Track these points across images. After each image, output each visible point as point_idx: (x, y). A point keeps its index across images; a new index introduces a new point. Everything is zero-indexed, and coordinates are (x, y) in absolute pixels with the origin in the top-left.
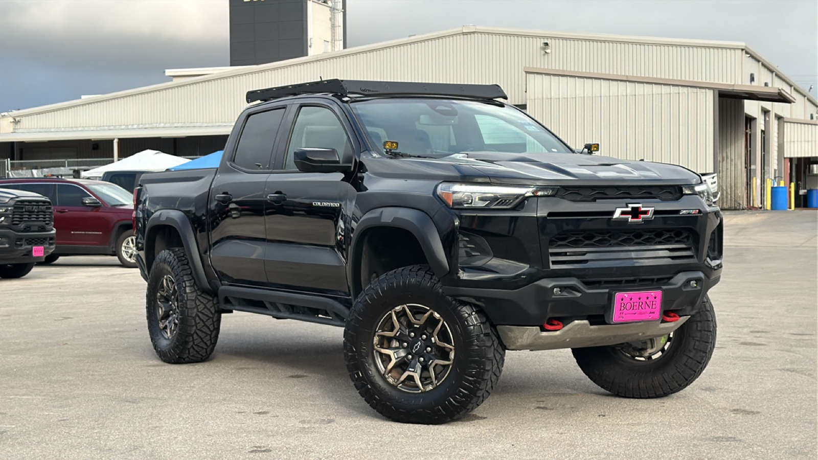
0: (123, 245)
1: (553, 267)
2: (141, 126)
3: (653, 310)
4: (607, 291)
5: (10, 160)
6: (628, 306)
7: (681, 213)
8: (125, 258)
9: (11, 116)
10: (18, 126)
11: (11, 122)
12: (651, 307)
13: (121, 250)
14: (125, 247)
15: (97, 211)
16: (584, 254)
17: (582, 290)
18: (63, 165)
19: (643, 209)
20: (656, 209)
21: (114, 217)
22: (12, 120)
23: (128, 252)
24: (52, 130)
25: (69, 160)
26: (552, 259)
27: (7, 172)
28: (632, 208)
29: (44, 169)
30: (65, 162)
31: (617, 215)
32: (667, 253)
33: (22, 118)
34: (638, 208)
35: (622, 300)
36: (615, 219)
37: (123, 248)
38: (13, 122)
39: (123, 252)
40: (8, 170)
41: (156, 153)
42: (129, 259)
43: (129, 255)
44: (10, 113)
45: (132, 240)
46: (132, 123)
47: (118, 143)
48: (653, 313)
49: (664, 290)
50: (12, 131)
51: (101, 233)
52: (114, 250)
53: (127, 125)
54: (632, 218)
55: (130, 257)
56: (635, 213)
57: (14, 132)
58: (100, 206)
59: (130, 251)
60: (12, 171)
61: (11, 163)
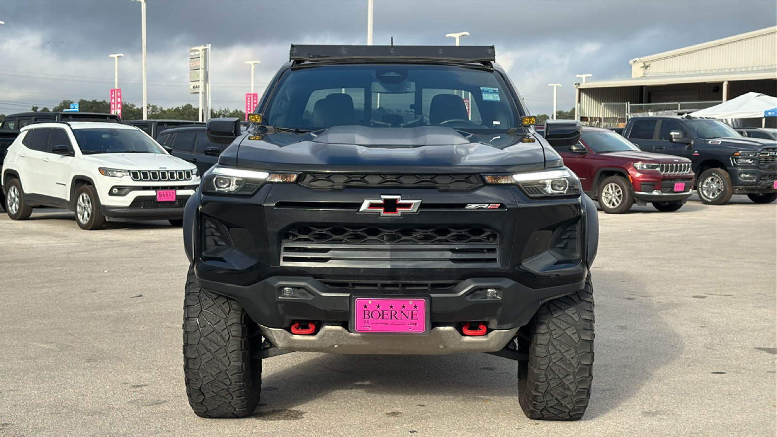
0: (604, 191)
1: (283, 264)
2: (760, 68)
3: (413, 321)
4: (348, 295)
5: (630, 103)
6: (376, 314)
7: (466, 208)
8: (605, 204)
9: (642, 62)
10: (647, 71)
11: (641, 67)
12: (410, 317)
13: (602, 196)
14: (606, 193)
15: (584, 157)
16: (326, 250)
17: (315, 292)
18: (676, 108)
19: (401, 202)
20: (423, 202)
21: (596, 163)
22: (643, 65)
23: (608, 198)
24: (678, 74)
25: (681, 103)
26: (284, 254)
27: (627, 114)
28: (385, 200)
29: (659, 112)
30: (678, 105)
31: (365, 207)
32: (449, 255)
33: (651, 63)
34: (396, 200)
35: (365, 307)
36: (361, 212)
37: (604, 194)
38: (643, 67)
39: (603, 197)
40: (628, 112)
41: (758, 96)
42: (608, 205)
43: (609, 201)
44: (641, 59)
45: (612, 187)
46: (752, 65)
47: (728, 85)
48: (415, 324)
49: (431, 300)
50: (642, 76)
51: (585, 179)
52: (596, 195)
53: (747, 68)
54: (385, 211)
55: (610, 203)
56: (390, 206)
57: (644, 77)
58: (587, 153)
59: (610, 197)
60: (631, 114)
61: (631, 106)
